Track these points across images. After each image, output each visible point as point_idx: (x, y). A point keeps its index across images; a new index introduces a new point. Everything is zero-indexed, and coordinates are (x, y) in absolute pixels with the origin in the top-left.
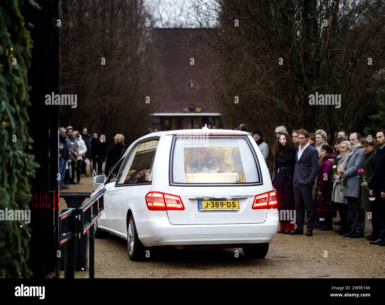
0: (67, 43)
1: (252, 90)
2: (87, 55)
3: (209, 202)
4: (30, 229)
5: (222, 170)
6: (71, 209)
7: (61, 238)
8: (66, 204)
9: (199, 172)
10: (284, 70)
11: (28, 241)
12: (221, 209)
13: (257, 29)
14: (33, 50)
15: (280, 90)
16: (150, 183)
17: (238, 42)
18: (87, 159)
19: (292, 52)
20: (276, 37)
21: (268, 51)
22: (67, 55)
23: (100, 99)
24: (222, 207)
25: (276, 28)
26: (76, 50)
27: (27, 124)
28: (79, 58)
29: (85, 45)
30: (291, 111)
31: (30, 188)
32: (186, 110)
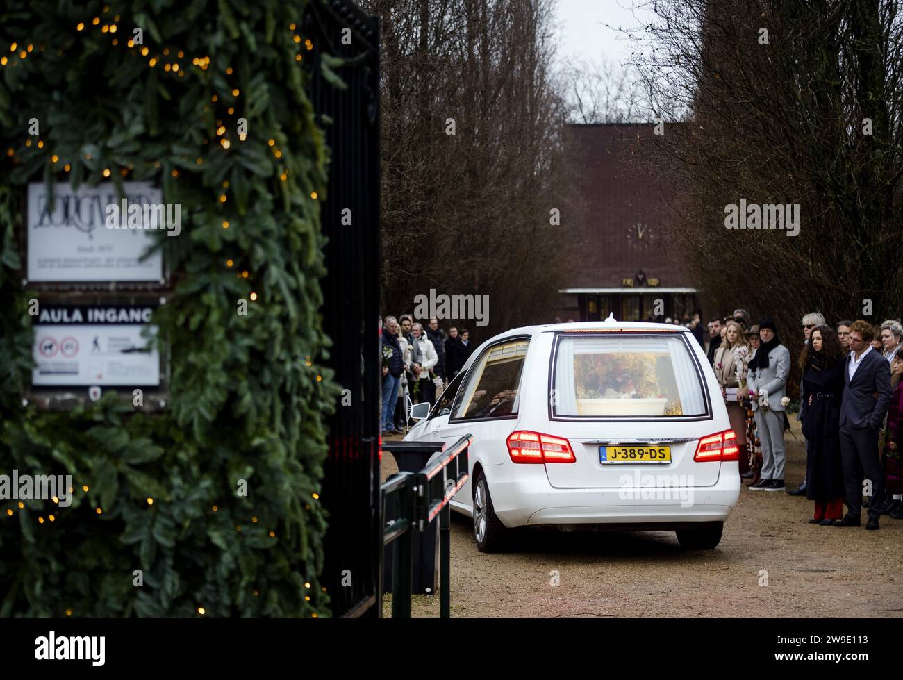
0: (400, 154)
1: (759, 243)
2: (438, 177)
3: (619, 449)
4: (325, 512)
5: (640, 393)
6: (404, 475)
7: (386, 530)
8: (396, 465)
9: (599, 396)
10: (822, 202)
11: (321, 535)
12: (640, 462)
13: (767, 124)
14: (333, 169)
15: (813, 243)
16: (515, 416)
17: (730, 148)
18: (439, 377)
19: (837, 167)
20: (805, 139)
21: (790, 166)
22: (400, 176)
23: (461, 262)
24: (641, 458)
25: (806, 121)
26: (416, 168)
27: (321, 310)
28: (423, 182)
29: (434, 158)
30: (835, 282)
31: (325, 434)
32: (629, 281)
